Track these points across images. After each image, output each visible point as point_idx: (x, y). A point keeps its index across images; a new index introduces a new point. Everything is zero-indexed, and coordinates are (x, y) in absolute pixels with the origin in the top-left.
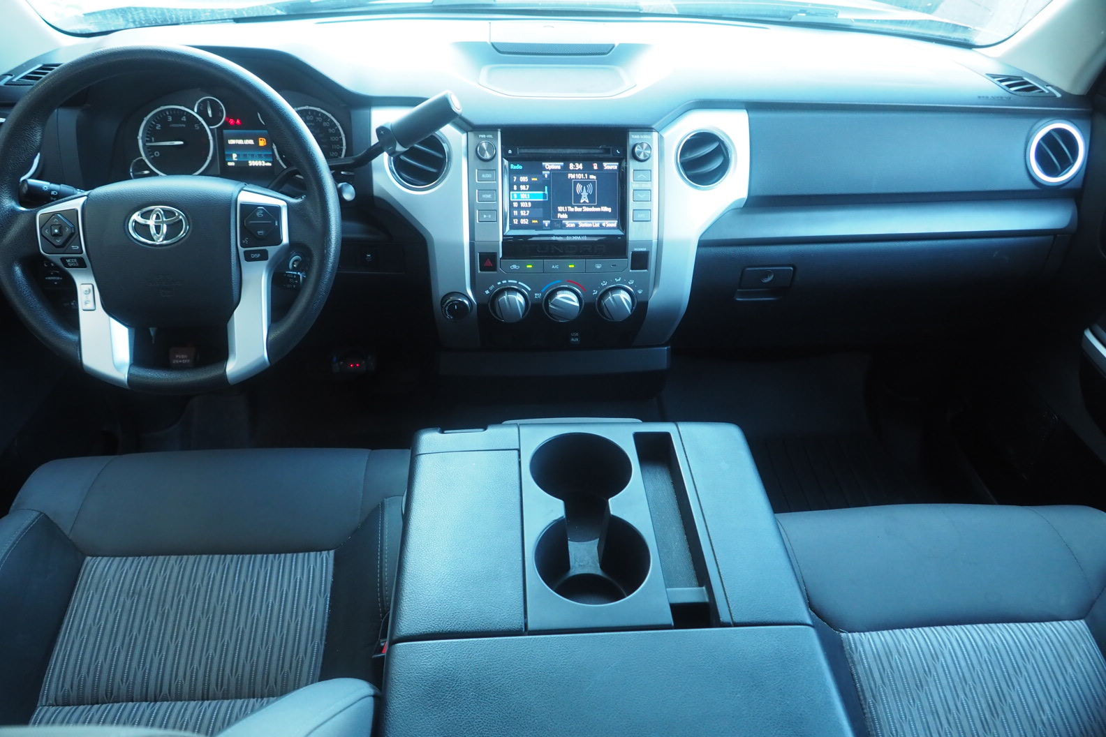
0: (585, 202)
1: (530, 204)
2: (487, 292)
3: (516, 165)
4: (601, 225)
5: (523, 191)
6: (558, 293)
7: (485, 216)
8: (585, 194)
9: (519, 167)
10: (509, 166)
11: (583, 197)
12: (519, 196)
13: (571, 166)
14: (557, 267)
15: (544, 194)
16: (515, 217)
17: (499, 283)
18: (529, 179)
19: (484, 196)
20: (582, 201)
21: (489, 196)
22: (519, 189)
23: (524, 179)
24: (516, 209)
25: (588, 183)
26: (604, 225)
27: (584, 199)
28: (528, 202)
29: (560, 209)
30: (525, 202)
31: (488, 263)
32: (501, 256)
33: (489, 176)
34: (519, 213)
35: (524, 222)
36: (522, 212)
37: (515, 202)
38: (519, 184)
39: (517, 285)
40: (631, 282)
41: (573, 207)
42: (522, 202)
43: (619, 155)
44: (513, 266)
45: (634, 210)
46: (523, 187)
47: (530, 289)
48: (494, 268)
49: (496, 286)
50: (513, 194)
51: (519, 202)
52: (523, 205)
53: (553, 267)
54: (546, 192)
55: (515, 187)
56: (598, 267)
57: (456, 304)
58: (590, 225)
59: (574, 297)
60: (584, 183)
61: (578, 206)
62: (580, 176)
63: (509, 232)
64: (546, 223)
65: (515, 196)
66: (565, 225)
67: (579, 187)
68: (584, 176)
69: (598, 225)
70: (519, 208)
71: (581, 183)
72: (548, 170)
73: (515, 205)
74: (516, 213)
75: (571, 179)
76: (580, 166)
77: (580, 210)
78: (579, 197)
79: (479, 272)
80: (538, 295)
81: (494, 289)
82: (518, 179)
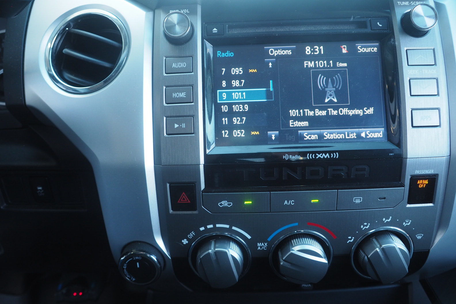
0: (331, 101)
1: (247, 108)
2: (185, 242)
3: (225, 52)
4: (359, 135)
5: (236, 88)
6: (294, 241)
7: (176, 126)
8: (330, 89)
9: (229, 54)
10: (215, 53)
11: (328, 95)
12: (229, 96)
13: (308, 50)
14: (292, 202)
15: (268, 93)
16: (225, 127)
17: (202, 229)
18: (245, 71)
19: (175, 95)
20: (327, 100)
21: (182, 95)
22: (229, 86)
23: (237, 71)
24: (225, 115)
25: (336, 72)
26: (363, 135)
27: (331, 98)
28: (243, 104)
29: (293, 113)
30: (239, 104)
31: (184, 198)
32: (203, 187)
33: (182, 65)
34: (230, 121)
35: (238, 134)
36: (235, 120)
37: (224, 104)
38: (229, 78)
39: (230, 230)
40: (407, 223)
41: (312, 109)
42: (235, 104)
43: (380, 29)
44: (223, 202)
45: (412, 110)
46: (236, 83)
47: (249, 237)
48: (192, 206)
49: (198, 232)
50: (221, 93)
51: (230, 105)
52: (235, 108)
53: (286, 202)
54: (271, 89)
55: (224, 83)
56: (358, 201)
57: (137, 261)
58: (341, 136)
59: (317, 248)
60: (329, 74)
61: (321, 109)
62: (322, 64)
63: (215, 150)
64: (273, 135)
65: (225, 96)
66: (302, 137)
67: (321, 81)
68: (328, 63)
69: (353, 136)
70: (231, 114)
71: (324, 73)
72: (273, 57)
73: (225, 109)
74: (225, 120)
75: (308, 69)
76: (319, 49)
77: (324, 113)
78: (322, 94)
79: (171, 211)
80: (261, 246)
81: (194, 238)
82: (228, 71)
